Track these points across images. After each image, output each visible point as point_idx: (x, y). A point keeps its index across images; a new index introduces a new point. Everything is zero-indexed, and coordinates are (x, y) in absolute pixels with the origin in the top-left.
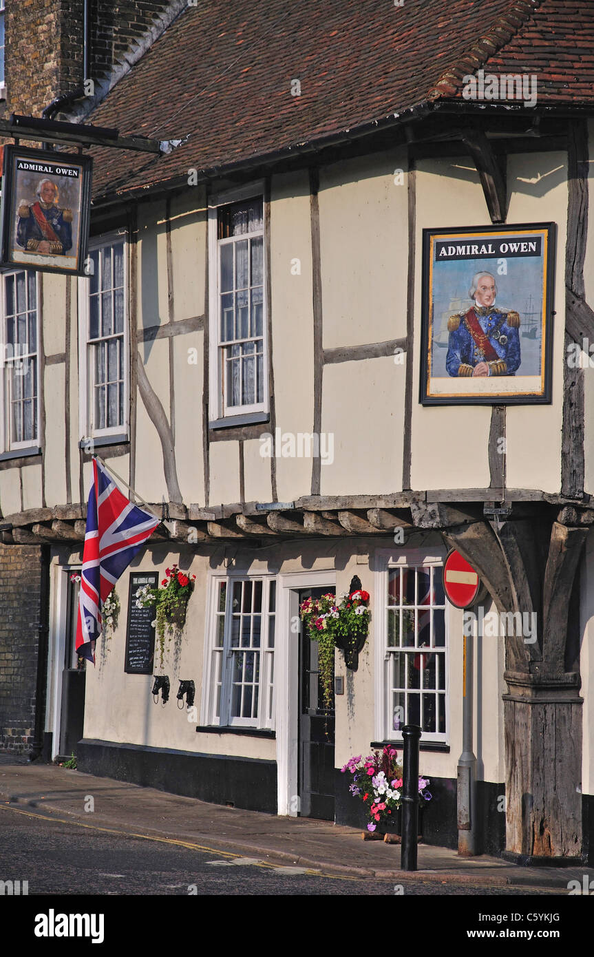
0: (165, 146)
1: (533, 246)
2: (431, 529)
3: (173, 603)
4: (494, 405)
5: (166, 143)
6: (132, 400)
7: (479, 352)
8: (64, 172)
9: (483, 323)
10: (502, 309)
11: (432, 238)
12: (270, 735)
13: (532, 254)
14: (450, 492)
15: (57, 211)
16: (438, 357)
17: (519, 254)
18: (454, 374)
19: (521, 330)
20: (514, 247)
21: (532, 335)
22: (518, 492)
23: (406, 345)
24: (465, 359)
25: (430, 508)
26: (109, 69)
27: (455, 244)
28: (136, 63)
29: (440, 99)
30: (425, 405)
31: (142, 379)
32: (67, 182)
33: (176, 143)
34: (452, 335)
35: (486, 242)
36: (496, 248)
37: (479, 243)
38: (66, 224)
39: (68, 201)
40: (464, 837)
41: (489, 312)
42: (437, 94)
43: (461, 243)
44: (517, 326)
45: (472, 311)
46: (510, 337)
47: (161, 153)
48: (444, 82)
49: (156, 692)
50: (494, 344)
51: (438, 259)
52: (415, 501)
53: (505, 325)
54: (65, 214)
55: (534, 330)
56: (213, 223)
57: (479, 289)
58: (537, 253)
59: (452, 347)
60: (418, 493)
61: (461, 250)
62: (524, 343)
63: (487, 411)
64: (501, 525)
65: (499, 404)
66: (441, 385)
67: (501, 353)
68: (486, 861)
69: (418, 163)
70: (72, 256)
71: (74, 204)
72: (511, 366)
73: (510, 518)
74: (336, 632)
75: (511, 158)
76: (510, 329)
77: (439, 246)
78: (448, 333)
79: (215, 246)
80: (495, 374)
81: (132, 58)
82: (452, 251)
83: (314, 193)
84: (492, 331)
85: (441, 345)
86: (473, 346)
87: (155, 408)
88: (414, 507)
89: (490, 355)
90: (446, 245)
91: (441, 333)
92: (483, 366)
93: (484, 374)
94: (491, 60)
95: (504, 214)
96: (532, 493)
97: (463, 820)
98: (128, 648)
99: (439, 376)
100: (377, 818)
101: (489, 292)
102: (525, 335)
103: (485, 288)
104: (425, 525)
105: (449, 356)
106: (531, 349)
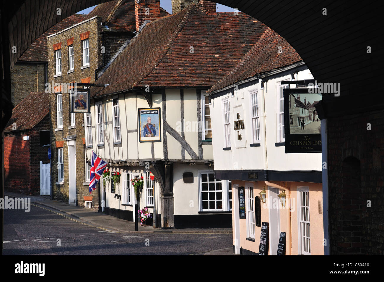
0: (105, 85)
1: (157, 112)
2: (142, 166)
3: (117, 179)
4: (152, 142)
5: (106, 85)
6: (104, 137)
7: (149, 132)
8: (84, 92)
9: (149, 126)
10: (152, 124)
11: (140, 110)
12: (132, 206)
13: (157, 113)
14: (145, 159)
15: (83, 100)
16: (142, 133)
17: (154, 113)
18: (145, 136)
19: (156, 128)
20: (154, 112)
21: (157, 129)
22: (156, 159)
23: (137, 131)
24: (147, 134)
25: (142, 162)
26: (109, 60)
27: (144, 111)
28: (115, 59)
29: (134, 87)
30: (140, 142)
31: (105, 133)
32: (85, 95)
33: (108, 85)
34: (144, 129)
35: (149, 111)
36: (151, 112)
37: (148, 111)
38: (85, 103)
39: (85, 98)
40: (154, 224)
41: (150, 124)
42: (133, 86)
43: (145, 111)
44: (155, 127)
45: (147, 124)
46: (154, 129)
47: (105, 87)
48: (135, 84)
49: (115, 197)
50: (151, 131)
51: (141, 114)
52: (139, 161)
53: (153, 127)
54: (85, 101)
55: (158, 128)
56: (112, 103)
57: (148, 120)
58: (158, 113)
59: (144, 131)
60: (140, 159)
61: (145, 113)
62: (156, 130)
63: (151, 143)
64: (154, 165)
65: (153, 142)
66: (143, 138)
67: (152, 132)
68: (158, 229)
69: (137, 96)
70: (87, 109)
71: (87, 99)
72: (154, 135)
73: (156, 164)
74: (137, 185)
75: (153, 95)
76: (154, 128)
77: (141, 112)
78: (143, 129)
79: (113, 107)
80: (152, 136)
81: (114, 58)
82: (143, 113)
83: (125, 99)
84: (151, 128)
85: (142, 131)
86: (148, 131)
87: (108, 139)
88: (139, 162)
89: (151, 133)
90: (142, 111)
91: (142, 129)
92: (150, 135)
93: (150, 136)
94: (145, 78)
95: (152, 106)
96: (159, 159)
97: (154, 221)
98: (112, 188)
99: (142, 137)
100: (142, 222)
101: (150, 121)
102: (156, 129)
103: (149, 120)
104: (141, 165)
105: (144, 133)
106: (158, 131)
